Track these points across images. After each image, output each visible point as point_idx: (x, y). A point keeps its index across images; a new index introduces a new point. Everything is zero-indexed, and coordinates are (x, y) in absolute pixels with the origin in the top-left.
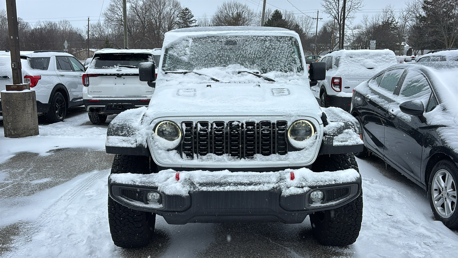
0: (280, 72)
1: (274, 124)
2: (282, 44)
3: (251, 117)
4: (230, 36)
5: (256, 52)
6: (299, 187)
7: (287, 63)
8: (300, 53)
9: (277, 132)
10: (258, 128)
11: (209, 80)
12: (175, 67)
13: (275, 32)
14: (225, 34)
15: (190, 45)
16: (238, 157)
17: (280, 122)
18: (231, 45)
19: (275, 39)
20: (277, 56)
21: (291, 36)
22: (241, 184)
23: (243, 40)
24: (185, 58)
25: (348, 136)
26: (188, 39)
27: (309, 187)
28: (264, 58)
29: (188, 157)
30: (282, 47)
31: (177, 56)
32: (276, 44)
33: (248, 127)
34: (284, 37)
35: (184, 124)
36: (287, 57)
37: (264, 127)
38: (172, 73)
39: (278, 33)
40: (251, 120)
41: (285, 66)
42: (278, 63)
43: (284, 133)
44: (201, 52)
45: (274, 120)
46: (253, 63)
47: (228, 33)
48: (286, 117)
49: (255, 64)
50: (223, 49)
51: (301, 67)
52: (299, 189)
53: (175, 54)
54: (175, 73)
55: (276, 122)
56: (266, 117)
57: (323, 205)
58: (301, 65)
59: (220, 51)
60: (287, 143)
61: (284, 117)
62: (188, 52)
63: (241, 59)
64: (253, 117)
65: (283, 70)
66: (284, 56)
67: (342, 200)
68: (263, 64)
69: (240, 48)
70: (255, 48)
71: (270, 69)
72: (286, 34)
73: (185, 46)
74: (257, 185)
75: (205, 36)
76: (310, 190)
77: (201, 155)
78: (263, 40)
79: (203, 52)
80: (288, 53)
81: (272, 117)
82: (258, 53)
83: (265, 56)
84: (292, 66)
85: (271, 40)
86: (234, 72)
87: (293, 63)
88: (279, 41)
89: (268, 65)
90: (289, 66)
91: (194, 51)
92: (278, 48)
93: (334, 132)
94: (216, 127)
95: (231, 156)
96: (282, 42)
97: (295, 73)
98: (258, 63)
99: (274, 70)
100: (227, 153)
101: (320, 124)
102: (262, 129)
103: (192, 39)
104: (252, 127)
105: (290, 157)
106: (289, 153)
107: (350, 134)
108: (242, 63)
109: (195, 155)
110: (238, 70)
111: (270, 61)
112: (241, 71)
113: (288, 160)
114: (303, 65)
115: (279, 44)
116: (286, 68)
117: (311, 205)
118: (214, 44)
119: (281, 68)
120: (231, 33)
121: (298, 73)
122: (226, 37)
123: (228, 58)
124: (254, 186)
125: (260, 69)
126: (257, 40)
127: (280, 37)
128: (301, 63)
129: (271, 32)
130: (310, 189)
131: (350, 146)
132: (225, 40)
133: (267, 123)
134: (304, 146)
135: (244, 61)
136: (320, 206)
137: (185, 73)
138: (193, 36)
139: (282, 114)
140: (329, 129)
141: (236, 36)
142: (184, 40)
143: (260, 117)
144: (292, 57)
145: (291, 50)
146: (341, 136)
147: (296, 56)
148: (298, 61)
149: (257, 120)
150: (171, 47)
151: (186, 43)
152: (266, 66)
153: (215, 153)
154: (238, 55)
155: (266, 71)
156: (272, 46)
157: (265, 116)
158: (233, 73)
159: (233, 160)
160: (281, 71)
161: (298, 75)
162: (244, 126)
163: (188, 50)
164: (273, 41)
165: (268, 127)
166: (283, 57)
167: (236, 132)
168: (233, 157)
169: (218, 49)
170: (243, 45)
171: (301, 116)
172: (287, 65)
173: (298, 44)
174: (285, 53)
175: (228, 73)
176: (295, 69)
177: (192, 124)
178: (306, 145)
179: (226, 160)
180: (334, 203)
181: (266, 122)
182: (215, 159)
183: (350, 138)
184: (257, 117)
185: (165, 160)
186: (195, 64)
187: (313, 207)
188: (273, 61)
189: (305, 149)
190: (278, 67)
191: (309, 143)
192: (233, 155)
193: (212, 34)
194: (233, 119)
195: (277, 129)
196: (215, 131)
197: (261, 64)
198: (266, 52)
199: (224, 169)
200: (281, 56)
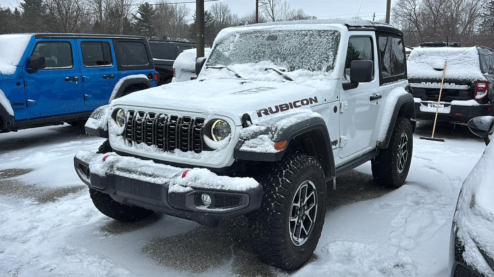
0: (307, 71)
1: (193, 120)
2: (321, 39)
3: (175, 111)
4: (274, 31)
5: (292, 48)
6: (183, 186)
7: (318, 61)
8: (338, 50)
9: (194, 129)
10: (179, 123)
11: (233, 76)
12: (216, 63)
13: (320, 26)
14: (270, 28)
15: (235, 40)
16: (162, 150)
17: (199, 119)
18: (272, 40)
19: (317, 34)
20: (311, 53)
21: (336, 29)
22: (145, 174)
23: (285, 35)
24: (227, 54)
25: (261, 142)
26: (236, 34)
27: (192, 187)
28: (297, 55)
29: (129, 143)
30: (321, 42)
31: (221, 51)
32: (316, 40)
33: (172, 121)
34: (327, 31)
35: (129, 113)
36: (321, 54)
37: (184, 122)
38: (211, 68)
39: (323, 26)
40: (175, 114)
41: (315, 64)
42: (309, 60)
43: (200, 131)
44: (243, 48)
45: (194, 117)
46: (285, 59)
47: (273, 28)
48: (204, 115)
49: (286, 61)
50: (262, 44)
51: (333, 65)
52: (182, 187)
53: (221, 50)
54: (213, 68)
55: (195, 119)
56: (188, 113)
57: (208, 210)
58: (333, 64)
59: (258, 46)
60: (202, 142)
61: (203, 115)
62: (231, 48)
63: (274, 55)
64: (177, 111)
65: (312, 68)
66: (318, 53)
67: (230, 209)
68: (293, 62)
69: (278, 44)
70: (293, 44)
71: (299, 67)
72: (331, 27)
73: (231, 41)
74: (155, 177)
75: (251, 31)
76: (192, 191)
77: (137, 143)
78: (304, 34)
79: (244, 48)
80: (324, 50)
81: (193, 113)
82: (293, 49)
83: (299, 52)
84: (323, 64)
85: (312, 35)
86: (262, 68)
87: (325, 60)
88: (320, 36)
89: (298, 63)
90: (319, 63)
91: (237, 47)
92: (315, 44)
93: (248, 136)
94: (149, 118)
95: (158, 147)
96: (323, 37)
97: (323, 73)
98: (289, 60)
99: (302, 68)
100: (154, 144)
101: (236, 125)
102: (182, 125)
103: (240, 35)
104: (175, 121)
105: (202, 156)
106: (203, 152)
107: (263, 140)
108: (274, 59)
109: (133, 142)
110: (265, 67)
111: (302, 58)
112: (268, 68)
113: (201, 159)
114: (335, 63)
115: (319, 40)
116: (315, 66)
117: (197, 207)
118: (257, 39)
119: (310, 66)
120: (276, 27)
121: (326, 72)
122: (270, 32)
123: (263, 54)
124: (152, 178)
125: (288, 66)
126: (298, 34)
127: (323, 31)
128: (334, 61)
129: (316, 26)
130: (193, 189)
131: (257, 153)
132: (268, 35)
133: (187, 119)
134: (216, 147)
135: (276, 58)
136: (204, 210)
137: (221, 68)
138: (241, 31)
139: (201, 111)
140: (245, 132)
141: (280, 31)
142: (232, 35)
143: (183, 112)
144: (326, 54)
145: (328, 46)
146: (252, 141)
147: (331, 53)
148: (331, 59)
149: (180, 115)
150: (220, 43)
151: (233, 39)
152: (296, 63)
153: (146, 143)
154: (273, 51)
155: (293, 69)
156: (310, 41)
157: (187, 111)
158: (260, 70)
159: (158, 151)
160: (309, 69)
161: (325, 75)
162: (169, 120)
163: (233, 45)
164: (313, 36)
165: (188, 123)
166: (316, 54)
167: (162, 125)
168: (159, 149)
169: (258, 44)
170: (283, 40)
171: (218, 115)
172: (318, 63)
173: (340, 39)
174: (321, 49)
175: (256, 70)
176: (324, 68)
177: (134, 113)
178: (219, 146)
179: (152, 151)
180: (221, 210)
181: (187, 117)
182: (145, 149)
183: (262, 144)
184: (180, 112)
185: (114, 144)
186: (233, 59)
187: (198, 209)
188: (304, 58)
189: (217, 150)
190: (307, 65)
191: (221, 144)
192: (159, 147)
193: (258, 29)
194: (162, 112)
195: (195, 126)
196: (148, 122)
197: (291, 61)
198: (302, 48)
199: (149, 159)
200: (315, 53)
